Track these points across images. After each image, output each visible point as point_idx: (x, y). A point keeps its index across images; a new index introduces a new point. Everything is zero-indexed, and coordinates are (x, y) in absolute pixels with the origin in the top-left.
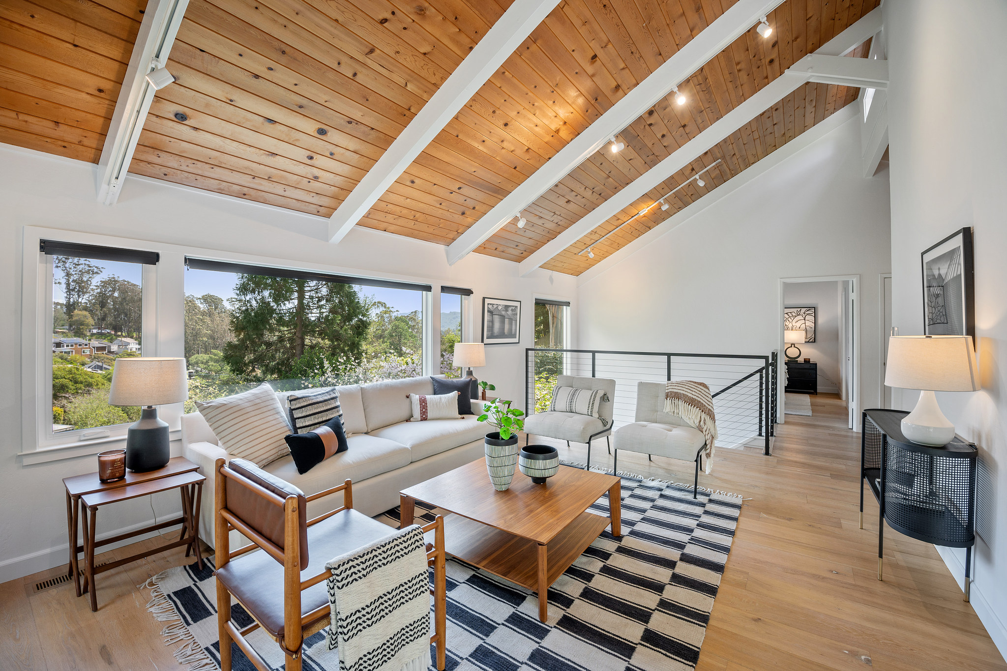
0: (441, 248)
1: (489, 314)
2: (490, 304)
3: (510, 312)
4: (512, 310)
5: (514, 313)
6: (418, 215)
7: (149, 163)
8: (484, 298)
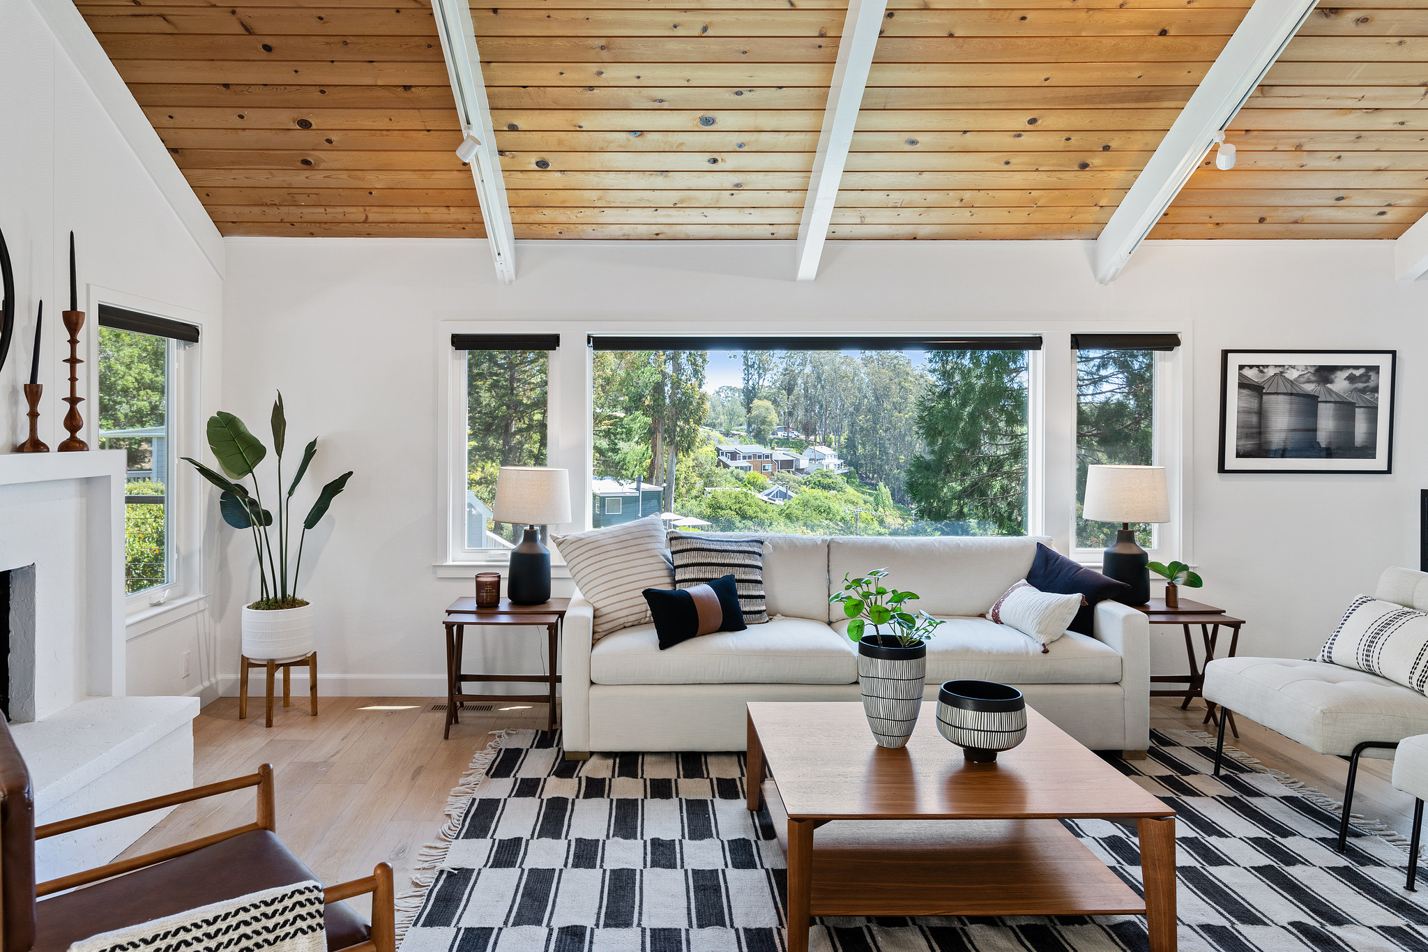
0: (1075, 248)
1: (1245, 392)
2: (1251, 367)
3: (1340, 384)
4: (1351, 379)
5: (1361, 385)
6: (967, 196)
7: (539, 224)
8: (1225, 353)
